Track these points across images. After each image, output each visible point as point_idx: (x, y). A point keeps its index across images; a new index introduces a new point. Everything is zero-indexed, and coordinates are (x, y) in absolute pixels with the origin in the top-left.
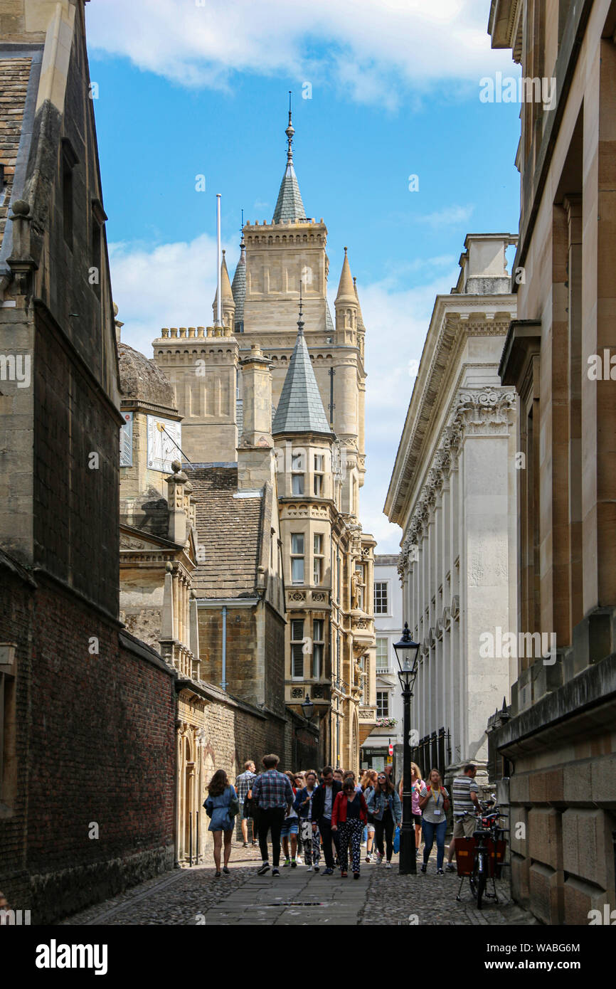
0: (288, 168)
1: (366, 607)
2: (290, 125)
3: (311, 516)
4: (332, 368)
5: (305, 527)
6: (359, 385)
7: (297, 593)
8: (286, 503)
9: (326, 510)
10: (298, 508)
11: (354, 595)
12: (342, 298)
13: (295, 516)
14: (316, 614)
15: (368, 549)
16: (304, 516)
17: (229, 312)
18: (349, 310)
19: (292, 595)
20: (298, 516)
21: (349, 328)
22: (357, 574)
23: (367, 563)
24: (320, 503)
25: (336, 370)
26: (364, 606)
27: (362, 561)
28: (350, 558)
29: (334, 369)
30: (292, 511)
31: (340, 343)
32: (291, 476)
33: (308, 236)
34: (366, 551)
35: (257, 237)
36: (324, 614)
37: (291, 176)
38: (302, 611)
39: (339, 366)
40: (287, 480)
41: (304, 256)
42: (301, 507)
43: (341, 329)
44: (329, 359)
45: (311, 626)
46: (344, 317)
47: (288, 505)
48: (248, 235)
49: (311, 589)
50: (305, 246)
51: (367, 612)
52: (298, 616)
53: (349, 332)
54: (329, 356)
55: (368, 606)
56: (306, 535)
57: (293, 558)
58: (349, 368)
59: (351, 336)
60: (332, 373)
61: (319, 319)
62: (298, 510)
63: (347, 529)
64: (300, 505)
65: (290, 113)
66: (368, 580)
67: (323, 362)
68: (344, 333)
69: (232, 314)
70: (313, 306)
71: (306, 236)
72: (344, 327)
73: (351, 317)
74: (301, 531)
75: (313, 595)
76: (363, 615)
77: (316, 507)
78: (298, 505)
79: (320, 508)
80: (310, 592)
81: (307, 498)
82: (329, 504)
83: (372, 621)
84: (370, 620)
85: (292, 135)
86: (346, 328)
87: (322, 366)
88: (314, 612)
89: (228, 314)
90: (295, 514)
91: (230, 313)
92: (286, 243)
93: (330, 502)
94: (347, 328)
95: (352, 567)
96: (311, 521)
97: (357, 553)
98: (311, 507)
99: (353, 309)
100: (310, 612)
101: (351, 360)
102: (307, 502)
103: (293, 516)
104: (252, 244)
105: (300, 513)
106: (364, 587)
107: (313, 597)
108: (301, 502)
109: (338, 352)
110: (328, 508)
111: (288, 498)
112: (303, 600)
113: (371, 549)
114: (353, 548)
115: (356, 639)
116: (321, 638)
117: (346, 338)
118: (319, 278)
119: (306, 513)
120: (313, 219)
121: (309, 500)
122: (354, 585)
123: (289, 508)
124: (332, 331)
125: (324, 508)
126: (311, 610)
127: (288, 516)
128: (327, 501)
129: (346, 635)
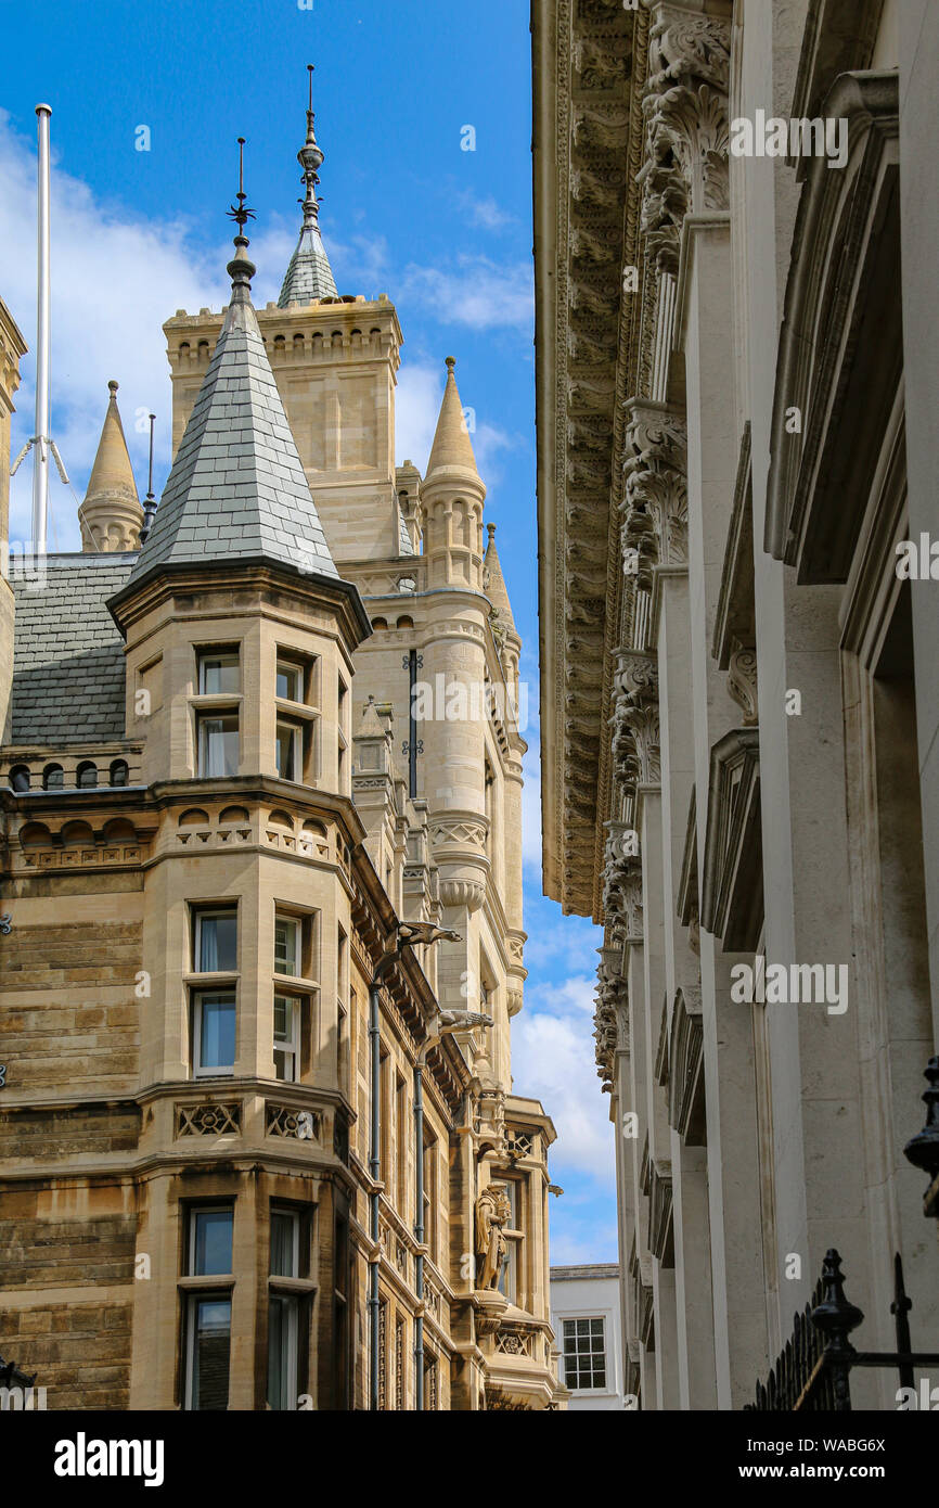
0: (306, 235)
1: (524, 1296)
2: (309, 141)
3: (264, 842)
4: (413, 652)
5: (241, 878)
6: (507, 766)
7: (210, 1108)
8: (170, 801)
9: (324, 833)
10: (214, 819)
11: (485, 1249)
12: (438, 472)
13: (203, 846)
14: (282, 1181)
15: (529, 1138)
16: (236, 842)
17: (123, 523)
18: (459, 501)
19: (188, 1116)
20: (215, 843)
21: (461, 547)
22: (492, 1192)
23: (527, 1175)
24: (301, 806)
25: (426, 654)
26: (519, 1291)
27: (512, 1169)
28: (470, 1147)
29: (419, 652)
30: (194, 828)
31: (435, 584)
32: (189, 715)
33: (346, 332)
34: (523, 1143)
35: (203, 343)
36: (316, 1185)
37: (312, 250)
38: (224, 1168)
39: (432, 641)
40: (174, 727)
41: (332, 381)
42: (223, 816)
43: (435, 549)
44: (405, 630)
45: (259, 1219)
46: (446, 518)
47: (179, 809)
48: (179, 339)
49: (262, 1090)
50: (337, 358)
51: (529, 1309)
52: (212, 1188)
53: (461, 557)
54: (405, 621)
55: (530, 1291)
56: (244, 908)
57: (194, 989)
58: (460, 646)
59: (466, 568)
60: (413, 662)
61: (375, 532)
62: (214, 825)
63: (446, 1023)
64: (224, 806)
65: (310, 115)
66: (529, 1221)
67: (387, 637)
68: (444, 558)
69: (133, 532)
70: (359, 500)
71: (339, 333)
72: (446, 543)
73: (466, 521)
74: (227, 893)
75: (270, 1113)
76: (513, 1312)
77: (280, 815)
78: (214, 810)
79: (299, 822)
80: (259, 1102)
81: (249, 779)
82: (336, 816)
83: (543, 1336)
84: (538, 1329)
85: (317, 166)
86: (452, 545)
87: (386, 646)
88: (272, 1173)
89: (120, 527)
90: (204, 837)
91: (128, 526)
92: (285, 355)
93: (336, 805)
94: (455, 544)
95: (479, 1179)
96: (262, 859)
97: (492, 1134)
98: (263, 815)
99: (471, 502)
100: (258, 1170)
101: (467, 624)
102: (246, 795)
103: (195, 844)
104: (191, 360)
105: (225, 836)
106: (518, 1240)
107: (269, 1120)
108: (226, 795)
109: (431, 606)
110: (333, 830)
111: (175, 783)
112: (230, 1129)
113: (537, 1140)
114: (479, 1122)
115: (496, 1380)
116: (304, 1271)
117: (451, 569)
118: (375, 433)
119: (244, 834)
120: (360, 298)
121: (255, 787)
122: (484, 1221)
123: (182, 819)
124: (414, 558)
125: (316, 825)
126: (260, 1163)
127: (181, 847)
128: (326, 802)
129: (458, 1361)
